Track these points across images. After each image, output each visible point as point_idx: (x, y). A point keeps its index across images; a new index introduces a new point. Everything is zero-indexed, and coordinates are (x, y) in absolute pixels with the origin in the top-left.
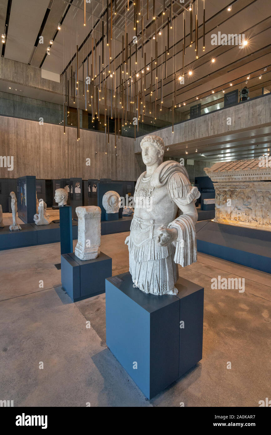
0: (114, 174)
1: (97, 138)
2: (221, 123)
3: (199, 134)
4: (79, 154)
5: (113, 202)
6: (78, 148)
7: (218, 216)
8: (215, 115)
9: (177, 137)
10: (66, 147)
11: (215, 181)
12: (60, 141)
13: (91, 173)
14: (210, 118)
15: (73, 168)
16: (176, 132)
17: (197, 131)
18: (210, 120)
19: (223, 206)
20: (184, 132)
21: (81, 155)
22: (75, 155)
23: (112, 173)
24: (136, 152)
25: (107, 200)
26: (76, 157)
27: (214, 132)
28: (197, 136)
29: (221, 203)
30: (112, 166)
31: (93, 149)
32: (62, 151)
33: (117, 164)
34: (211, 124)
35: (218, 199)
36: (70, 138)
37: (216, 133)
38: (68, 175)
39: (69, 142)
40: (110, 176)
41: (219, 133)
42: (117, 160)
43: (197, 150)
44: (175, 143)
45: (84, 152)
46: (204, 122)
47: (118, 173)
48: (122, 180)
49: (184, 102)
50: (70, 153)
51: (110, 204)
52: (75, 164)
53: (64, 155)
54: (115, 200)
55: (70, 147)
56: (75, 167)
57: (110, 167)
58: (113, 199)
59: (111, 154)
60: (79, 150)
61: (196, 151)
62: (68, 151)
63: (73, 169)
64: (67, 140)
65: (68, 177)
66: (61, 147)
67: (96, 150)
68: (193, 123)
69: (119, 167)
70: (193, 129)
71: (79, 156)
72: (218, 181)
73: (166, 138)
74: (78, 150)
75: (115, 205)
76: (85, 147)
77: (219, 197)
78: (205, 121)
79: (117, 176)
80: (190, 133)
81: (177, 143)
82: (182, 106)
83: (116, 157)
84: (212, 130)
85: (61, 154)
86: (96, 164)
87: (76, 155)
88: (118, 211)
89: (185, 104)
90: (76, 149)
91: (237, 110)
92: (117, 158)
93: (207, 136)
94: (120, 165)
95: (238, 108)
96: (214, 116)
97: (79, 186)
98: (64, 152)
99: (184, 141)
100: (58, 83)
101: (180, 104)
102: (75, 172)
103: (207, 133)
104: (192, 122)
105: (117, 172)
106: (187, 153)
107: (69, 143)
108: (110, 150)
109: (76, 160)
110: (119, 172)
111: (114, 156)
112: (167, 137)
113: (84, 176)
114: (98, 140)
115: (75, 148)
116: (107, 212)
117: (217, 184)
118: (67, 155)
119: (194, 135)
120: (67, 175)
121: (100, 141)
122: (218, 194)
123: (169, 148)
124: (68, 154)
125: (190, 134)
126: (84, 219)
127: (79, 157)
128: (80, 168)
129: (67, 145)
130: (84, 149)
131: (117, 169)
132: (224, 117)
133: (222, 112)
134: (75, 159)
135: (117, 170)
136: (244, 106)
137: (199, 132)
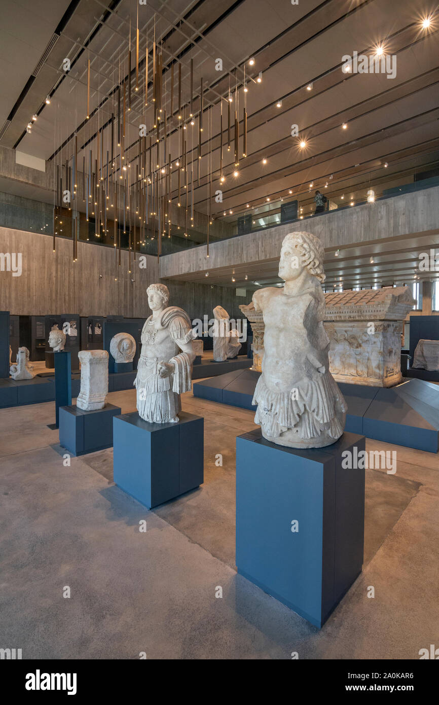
0: (128, 307)
1: (102, 255)
2: (273, 244)
3: (247, 257)
4: (74, 277)
5: (125, 348)
6: (72, 269)
7: (256, 363)
8: (266, 233)
9: (219, 259)
10: (54, 268)
11: (252, 321)
12: (44, 257)
13: (92, 307)
14: (260, 237)
15: (63, 299)
16: (217, 252)
17: (245, 252)
18: (261, 239)
19: (261, 351)
20: (228, 253)
21: (76, 279)
22: (67, 279)
23: (125, 307)
24: (162, 277)
25: (116, 345)
26: (69, 282)
27: (266, 256)
28: (245, 260)
29: (259, 347)
30: (125, 295)
31: (96, 270)
32: (46, 273)
33: (132, 293)
34: (262, 245)
35: (256, 343)
36: (59, 254)
37: (268, 257)
38: (56, 308)
39: (59, 259)
40: (123, 311)
41: (272, 257)
42: (133, 287)
43: (247, 276)
44: (216, 267)
45: (82, 274)
47: (134, 307)
48: (140, 317)
49: (230, 210)
50: (59, 276)
51: (121, 350)
52: (67, 293)
53: (50, 279)
54: (128, 345)
55: (59, 266)
56: (67, 298)
57: (122, 298)
58: (126, 344)
59: (123, 279)
60: (74, 271)
61: (246, 279)
62: (57, 272)
63: (65, 300)
64: (55, 257)
65: (56, 311)
66: (44, 268)
67: (101, 273)
68: (239, 242)
69: (135, 298)
70: (240, 249)
71: (74, 280)
72: (255, 321)
73: (204, 260)
74: (72, 272)
75: (128, 352)
76: (83, 269)
77: (256, 340)
78: (254, 240)
79: (133, 312)
80: (235, 255)
81: (219, 267)
82: (228, 214)
83: (132, 283)
84: (263, 253)
85: (46, 278)
86: (100, 293)
87: (69, 279)
88: (132, 360)
89: (231, 212)
90: (69, 271)
91: (293, 229)
92: (132, 285)
93: (257, 260)
94: (138, 295)
95: (294, 226)
96: (265, 235)
97: (75, 326)
98: (50, 275)
99: (227, 265)
100: (43, 172)
101: (225, 212)
102: (67, 305)
103: (257, 257)
104: (238, 240)
105: (132, 306)
106: (234, 280)
107: (59, 261)
108: (123, 273)
109: (69, 287)
110: (136, 304)
111: (128, 282)
113: (81, 311)
114: (104, 258)
115: (67, 268)
116: (117, 362)
117: (255, 324)
118: (54, 279)
119: (241, 257)
120: (54, 308)
121: (106, 259)
122: (256, 337)
123: (208, 273)
124: (56, 277)
126: (88, 365)
127: (74, 282)
128: (74, 298)
129: (54, 263)
130: (81, 270)
131: (133, 301)
132: (277, 237)
133: (276, 231)
134: (67, 285)
135: (133, 303)
136: (301, 224)
137: (247, 254)
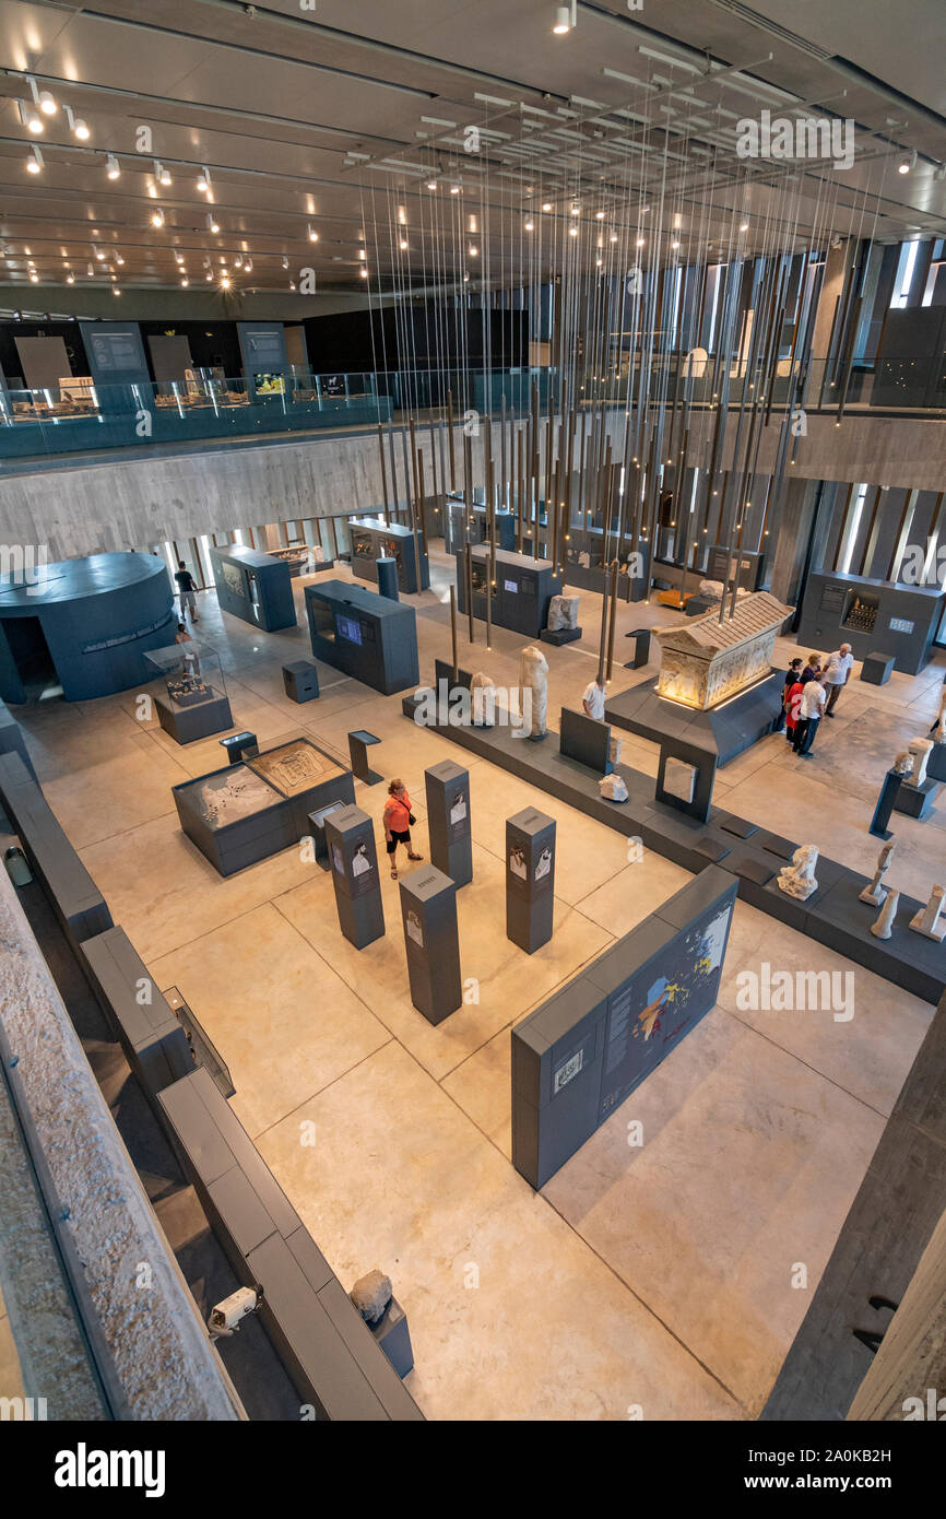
8: (370, 446)
9: (237, 506)
14: (357, 453)
16: (226, 484)
17: (320, 489)
18: (358, 459)
20: (269, 487)
34: (364, 473)
46: (341, 463)
68: (301, 460)
80: (295, 495)
84: (369, 492)
96: (369, 450)
103: (355, 501)
112: (177, 502)
119: (311, 500)
125: (295, 497)
137: (327, 493)
